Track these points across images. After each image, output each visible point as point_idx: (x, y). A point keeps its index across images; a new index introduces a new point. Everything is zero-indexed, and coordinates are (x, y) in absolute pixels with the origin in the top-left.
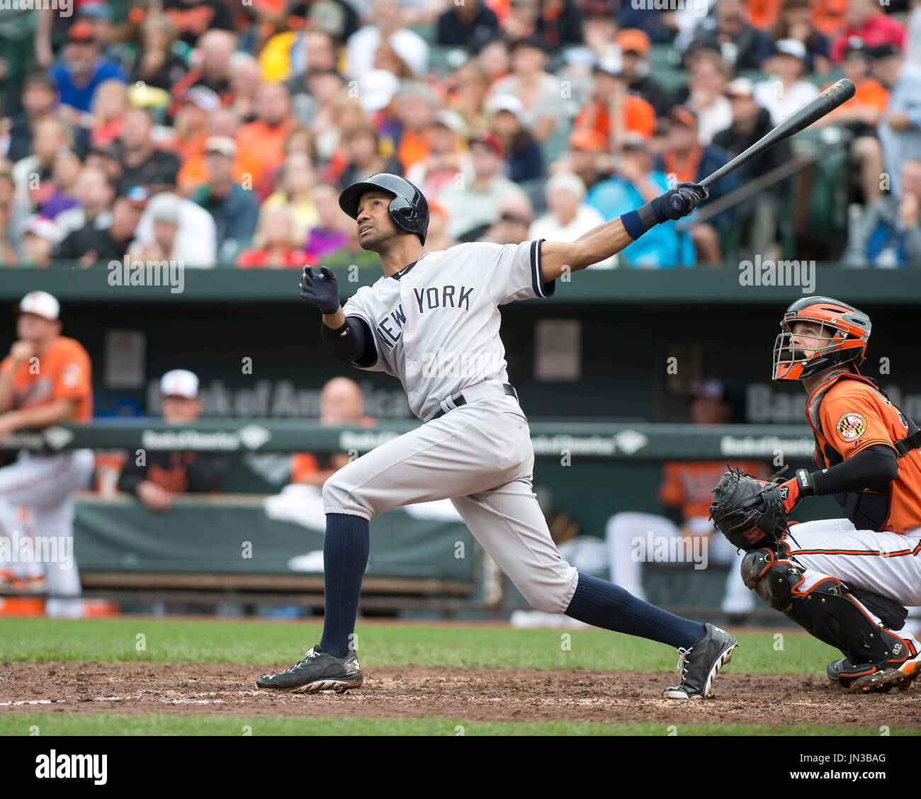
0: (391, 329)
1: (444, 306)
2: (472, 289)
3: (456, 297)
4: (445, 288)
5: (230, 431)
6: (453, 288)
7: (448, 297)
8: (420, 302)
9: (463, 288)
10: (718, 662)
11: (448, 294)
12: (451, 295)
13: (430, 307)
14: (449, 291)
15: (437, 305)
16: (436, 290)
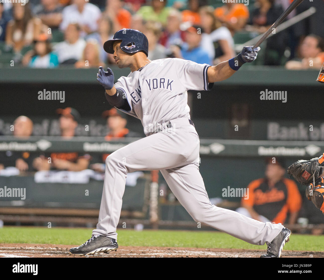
0: (135, 97)
1: (160, 87)
2: (173, 81)
3: (166, 84)
4: (161, 79)
5: (32, 142)
6: (164, 79)
7: (162, 84)
8: (149, 85)
9: (169, 80)
10: (284, 242)
11: (162, 82)
12: (163, 83)
13: (154, 88)
14: (162, 81)
15: (157, 87)
16: (157, 80)
